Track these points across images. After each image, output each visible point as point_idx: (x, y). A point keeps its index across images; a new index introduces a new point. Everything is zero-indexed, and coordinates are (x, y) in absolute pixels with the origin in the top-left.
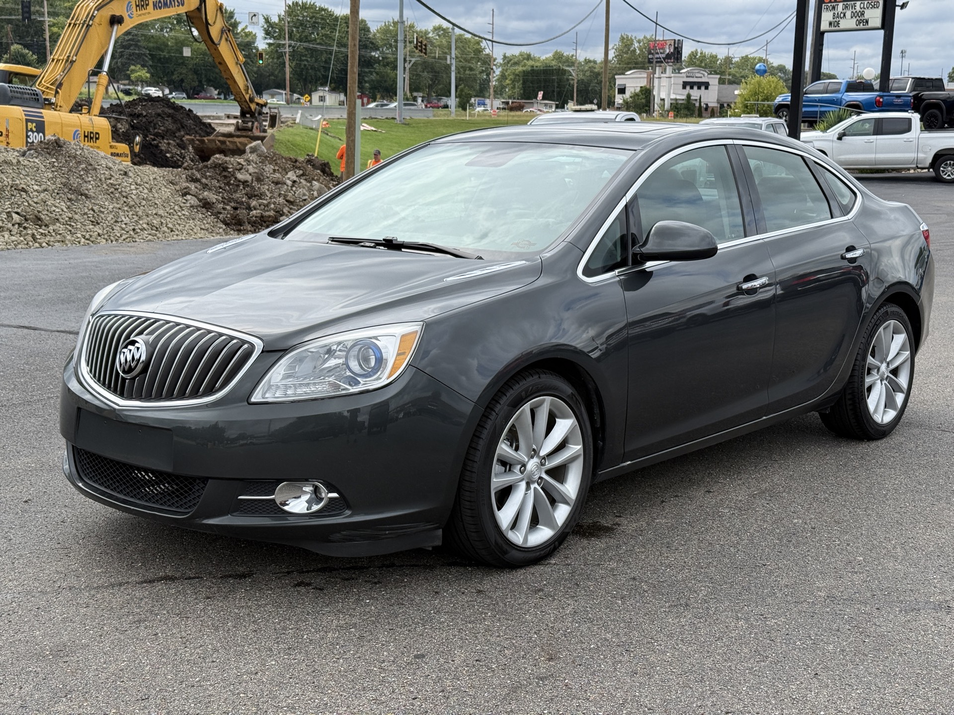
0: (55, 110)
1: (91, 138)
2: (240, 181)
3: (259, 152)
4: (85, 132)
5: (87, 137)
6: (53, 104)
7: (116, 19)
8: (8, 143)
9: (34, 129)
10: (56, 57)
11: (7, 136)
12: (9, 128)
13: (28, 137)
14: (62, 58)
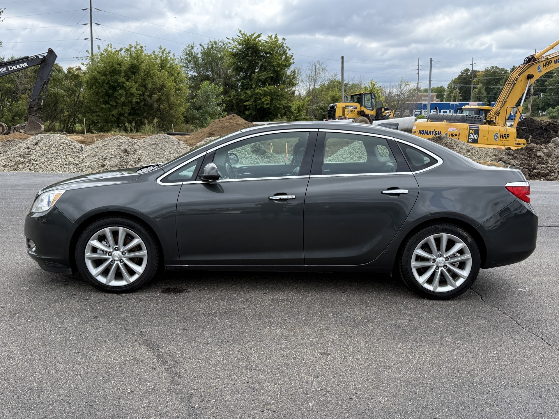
0: (495, 126)
1: (504, 137)
2: (537, 156)
3: (556, 143)
4: (501, 134)
5: (502, 136)
6: (494, 123)
7: (530, 77)
8: (459, 139)
9: (473, 133)
10: (499, 100)
11: (459, 136)
12: (460, 133)
13: (469, 136)
14: (501, 100)
